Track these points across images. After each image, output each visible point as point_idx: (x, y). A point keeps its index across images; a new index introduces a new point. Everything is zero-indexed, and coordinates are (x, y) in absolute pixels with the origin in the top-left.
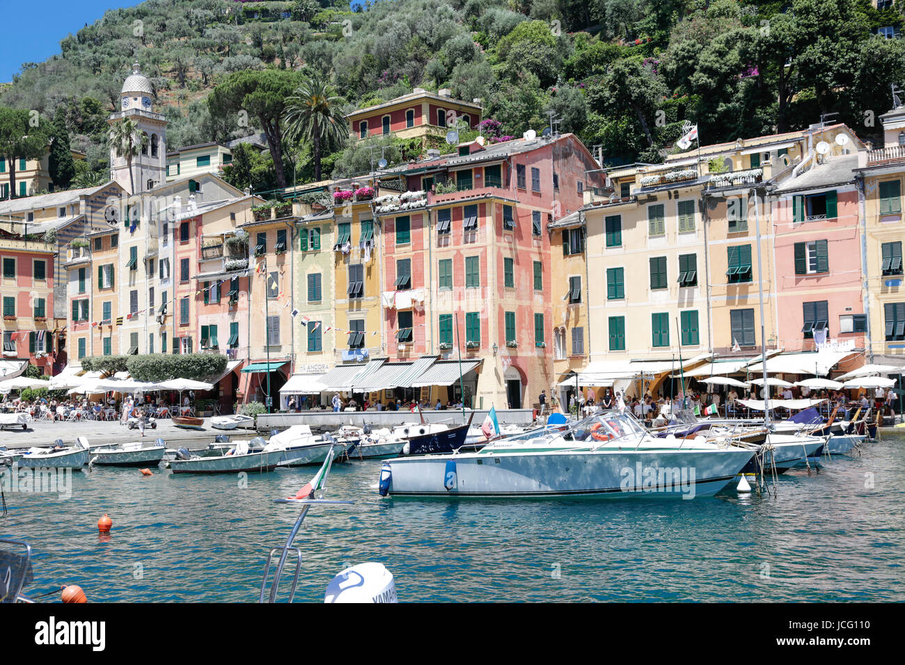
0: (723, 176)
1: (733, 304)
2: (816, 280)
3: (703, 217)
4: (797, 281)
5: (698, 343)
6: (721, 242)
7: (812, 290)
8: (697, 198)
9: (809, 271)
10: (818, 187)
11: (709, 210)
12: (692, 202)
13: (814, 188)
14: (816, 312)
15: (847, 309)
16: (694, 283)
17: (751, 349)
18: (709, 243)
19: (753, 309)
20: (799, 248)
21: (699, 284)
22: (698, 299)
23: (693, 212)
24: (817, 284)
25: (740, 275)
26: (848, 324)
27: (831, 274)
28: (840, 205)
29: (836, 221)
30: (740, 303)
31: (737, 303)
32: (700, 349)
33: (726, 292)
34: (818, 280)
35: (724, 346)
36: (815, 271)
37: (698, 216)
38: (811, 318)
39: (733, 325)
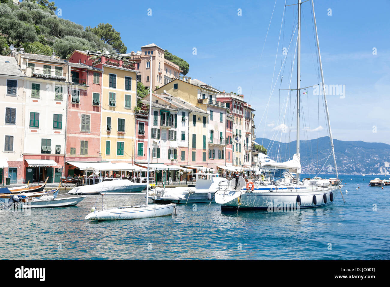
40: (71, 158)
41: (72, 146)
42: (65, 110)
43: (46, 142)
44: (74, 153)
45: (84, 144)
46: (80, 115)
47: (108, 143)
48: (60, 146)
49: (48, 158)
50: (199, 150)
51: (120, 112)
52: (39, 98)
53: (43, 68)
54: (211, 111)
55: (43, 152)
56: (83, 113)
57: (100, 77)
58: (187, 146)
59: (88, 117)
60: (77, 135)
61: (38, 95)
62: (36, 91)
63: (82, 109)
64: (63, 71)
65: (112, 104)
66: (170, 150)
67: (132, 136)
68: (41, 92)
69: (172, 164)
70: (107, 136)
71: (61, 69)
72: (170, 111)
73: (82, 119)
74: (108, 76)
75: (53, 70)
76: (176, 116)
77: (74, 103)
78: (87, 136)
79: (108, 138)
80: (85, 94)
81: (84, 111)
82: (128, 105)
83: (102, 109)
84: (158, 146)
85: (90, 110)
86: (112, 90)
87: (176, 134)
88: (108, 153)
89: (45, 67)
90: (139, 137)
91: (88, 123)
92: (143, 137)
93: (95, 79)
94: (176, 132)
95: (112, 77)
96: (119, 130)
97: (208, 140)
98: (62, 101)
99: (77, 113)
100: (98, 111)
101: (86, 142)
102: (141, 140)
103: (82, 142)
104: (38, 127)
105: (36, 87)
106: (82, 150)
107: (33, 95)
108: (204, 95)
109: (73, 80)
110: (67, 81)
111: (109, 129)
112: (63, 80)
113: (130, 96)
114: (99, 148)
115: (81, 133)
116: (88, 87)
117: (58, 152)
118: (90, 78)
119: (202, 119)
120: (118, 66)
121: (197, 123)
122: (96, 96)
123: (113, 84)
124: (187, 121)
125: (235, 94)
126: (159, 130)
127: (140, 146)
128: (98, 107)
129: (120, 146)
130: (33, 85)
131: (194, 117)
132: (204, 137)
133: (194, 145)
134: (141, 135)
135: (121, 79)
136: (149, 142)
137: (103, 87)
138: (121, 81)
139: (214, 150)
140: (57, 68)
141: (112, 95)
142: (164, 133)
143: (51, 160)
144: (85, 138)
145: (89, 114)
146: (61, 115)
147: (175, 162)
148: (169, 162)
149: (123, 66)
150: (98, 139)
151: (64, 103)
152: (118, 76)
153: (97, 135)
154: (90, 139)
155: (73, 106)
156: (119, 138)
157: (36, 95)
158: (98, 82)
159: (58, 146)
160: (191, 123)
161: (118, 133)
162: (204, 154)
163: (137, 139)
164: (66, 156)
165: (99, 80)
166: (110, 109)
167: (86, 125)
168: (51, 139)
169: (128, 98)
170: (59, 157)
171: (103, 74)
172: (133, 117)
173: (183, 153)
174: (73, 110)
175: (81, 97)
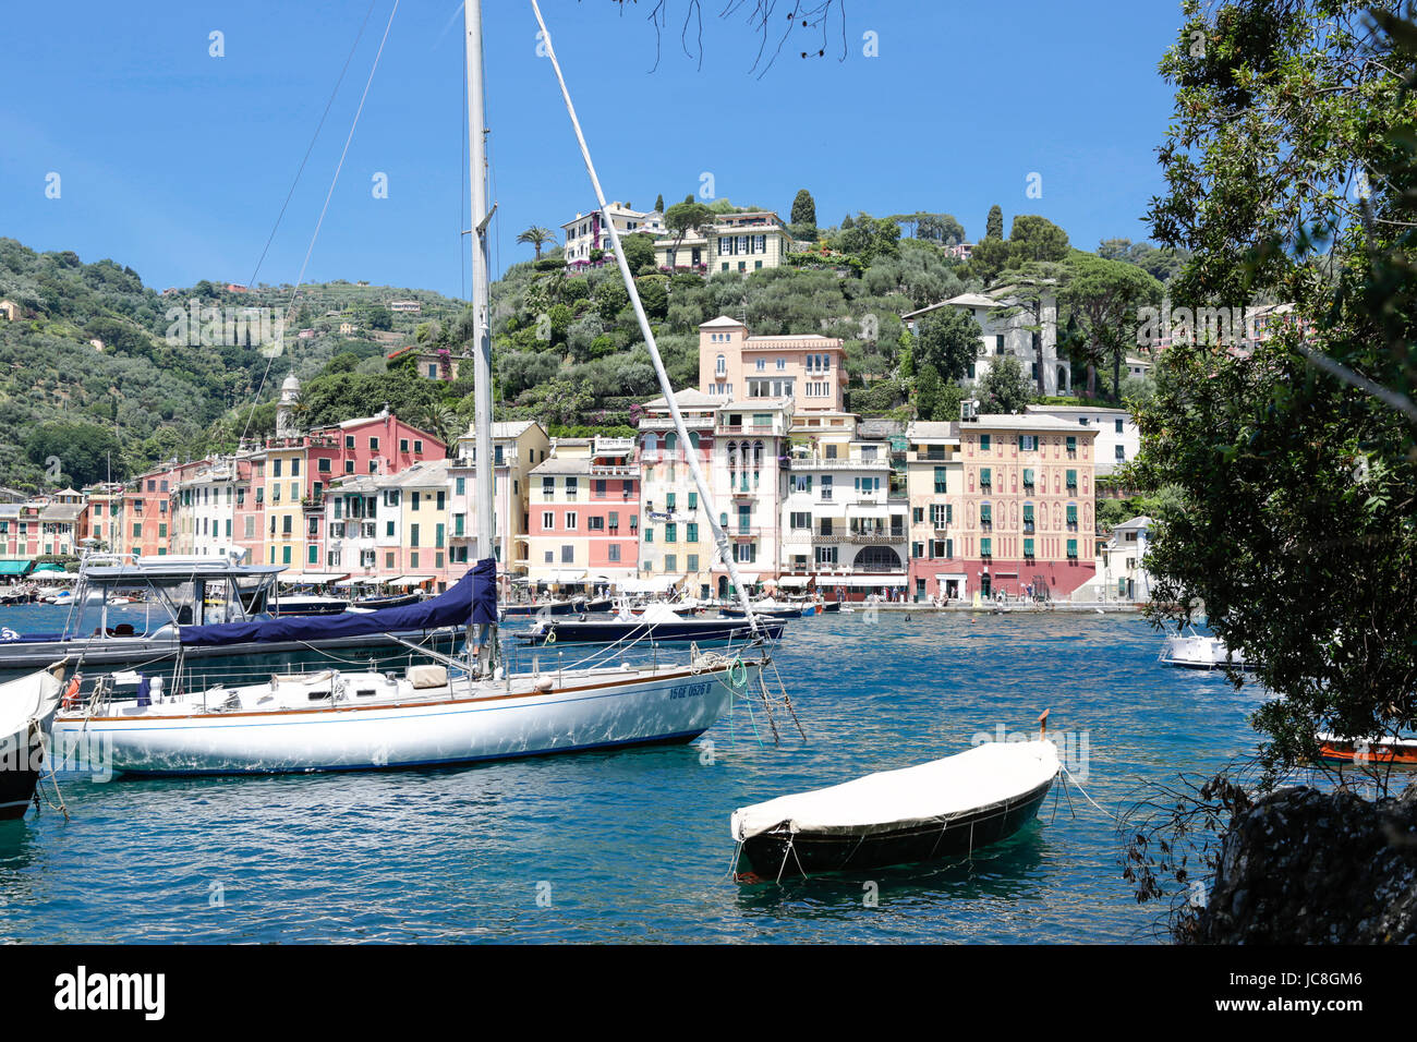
42: (233, 514)
46: (245, 517)
47: (273, 548)
50: (427, 551)
51: (286, 507)
52: (218, 504)
54: (462, 479)
56: (248, 514)
57: (264, 467)
58: (398, 544)
59: (253, 518)
60: (242, 542)
61: (217, 500)
62: (216, 496)
63: (246, 510)
65: (276, 498)
66: (362, 553)
67: (301, 537)
68: (219, 497)
69: (367, 574)
70: (270, 540)
72: (362, 493)
73: (247, 522)
74: (273, 463)
76: (374, 499)
77: (239, 504)
78: (251, 542)
79: (272, 542)
80: (249, 491)
81: (249, 512)
82: (295, 497)
83: (265, 506)
84: (341, 548)
85: (254, 510)
86: (277, 480)
87: (373, 527)
88: (273, 562)
90: (310, 538)
91: (253, 525)
92: (316, 538)
93: (259, 470)
94: (373, 524)
95: (277, 463)
96: (285, 531)
97: (449, 531)
98: (231, 503)
99: (242, 515)
100: (261, 509)
101: (250, 549)
102: (312, 541)
104: (217, 536)
106: (247, 559)
111: (273, 531)
113: (298, 483)
114: (263, 557)
116: (251, 481)
118: (255, 470)
119: (435, 496)
121: (421, 505)
122: (260, 491)
123: (277, 472)
126: (343, 524)
127: (313, 549)
128: (262, 505)
129: (287, 550)
130: (215, 490)
131: (415, 494)
132: (440, 527)
133: (415, 542)
134: (313, 534)
135: (287, 462)
136: (326, 542)
137: (267, 478)
138: (287, 466)
139: (465, 548)
141: (277, 487)
142: (353, 528)
144: (249, 545)
145: (254, 515)
146: (230, 520)
147: (373, 571)
148: (363, 570)
150: (262, 545)
152: (283, 460)
153: (260, 539)
154: (254, 545)
155: (238, 507)
156: (285, 542)
158: (261, 473)
160: (409, 505)
161: (282, 535)
162: (440, 554)
163: (306, 541)
165: (263, 471)
166: (275, 505)
167: (250, 528)
168: (224, 549)
169: (295, 486)
171: (267, 462)
172: (301, 511)
173: (390, 555)
174: (239, 512)
175: (245, 495)
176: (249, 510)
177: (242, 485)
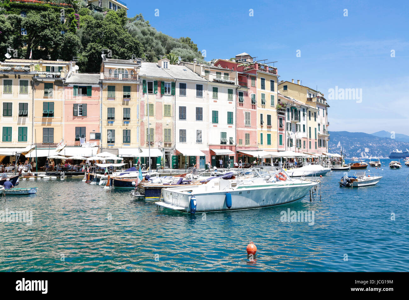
0: (44, 73)
1: (45, 125)
2: (81, 119)
3: (32, 88)
4: (74, 119)
5: (27, 141)
6: (40, 99)
7: (79, 122)
8: (29, 80)
9: (78, 115)
10: (85, 84)
11: (35, 86)
12: (27, 81)
13: (83, 84)
14: (81, 131)
15: (93, 131)
16: (26, 115)
17: (52, 144)
18: (34, 99)
19: (53, 128)
20: (75, 106)
21: (28, 116)
22: (28, 122)
23: (28, 85)
24: (81, 120)
25: (48, 113)
26: (93, 137)
27: (88, 117)
28: (93, 92)
29: (91, 97)
30: (47, 125)
31: (46, 125)
32: (28, 143)
33: (42, 120)
34: (82, 119)
35: (39, 143)
36: (81, 115)
37: (30, 87)
38: (79, 133)
39: (44, 134)
40: (240, 147)
41: (240, 138)
42: (235, 108)
43: (224, 135)
44: (242, 144)
45: (247, 136)
46: (244, 112)
47: (262, 134)
48: (232, 138)
49: (225, 148)
50: (313, 140)
51: (268, 109)
52: (218, 99)
53: (215, 74)
54: (319, 108)
55: (222, 143)
56: (246, 110)
57: (255, 81)
58: (306, 137)
59: (249, 113)
60: (243, 129)
61: (217, 96)
62: (215, 93)
63: (245, 108)
64: (229, 76)
65: (263, 103)
66: (297, 140)
67: (276, 129)
68: (219, 94)
69: (299, 152)
70: (260, 129)
71: (228, 74)
72: (296, 108)
73: (246, 116)
74: (260, 80)
75: (223, 75)
76: (300, 112)
77: (240, 103)
78: (249, 129)
79: (262, 131)
80: (247, 95)
81: (247, 109)
82: (272, 104)
83: (257, 107)
84: (291, 137)
85: (250, 108)
86: (263, 91)
87: (300, 127)
88: (262, 143)
89: (217, 73)
90: (280, 130)
91: (249, 119)
92: (282, 130)
93: (252, 82)
94: (300, 125)
95: (262, 80)
96: (268, 125)
97: (317, 132)
98: (233, 101)
99: (242, 110)
100: (255, 109)
101: (249, 134)
102: (281, 132)
103: (246, 134)
104: (218, 122)
105: (215, 90)
106: (246, 141)
107: (214, 96)
108: (310, 95)
109: (240, 84)
110: (236, 84)
111: (262, 124)
112: (233, 84)
113: (273, 96)
114: (256, 140)
115: (245, 127)
116: (249, 89)
117: (231, 143)
118: (249, 82)
119: (314, 114)
120: (266, 71)
121: (311, 118)
122: (254, 96)
123: (263, 87)
124: (306, 116)
125: (320, 93)
126: (291, 124)
127: (281, 136)
128: (255, 106)
129: (269, 136)
130: (213, 88)
131: (310, 112)
132: (316, 129)
133: (310, 136)
134: (281, 128)
135: (268, 81)
137: (257, 89)
138: (268, 84)
139: (321, 140)
140: (225, 74)
141: (263, 95)
142: (294, 126)
143: (227, 149)
144: (248, 131)
145: (249, 112)
146: (232, 113)
147: (300, 150)
148: (297, 149)
149: (269, 72)
150: (256, 132)
151: (234, 102)
152: (266, 80)
153: (255, 128)
154: (251, 132)
155: (240, 105)
156: (268, 131)
157: (215, 97)
158: (254, 85)
159: (231, 138)
160: (308, 118)
161: (267, 127)
162: (316, 142)
163: (279, 132)
164: (237, 146)
165: (255, 83)
166: (262, 107)
167: (248, 120)
168: (226, 133)
169: (272, 97)
170: (232, 146)
171: (257, 78)
172: (276, 113)
173: (304, 142)
174: (240, 108)
175: (244, 97)
176: (246, 108)
177: (243, 90)
